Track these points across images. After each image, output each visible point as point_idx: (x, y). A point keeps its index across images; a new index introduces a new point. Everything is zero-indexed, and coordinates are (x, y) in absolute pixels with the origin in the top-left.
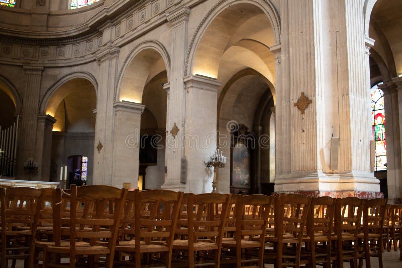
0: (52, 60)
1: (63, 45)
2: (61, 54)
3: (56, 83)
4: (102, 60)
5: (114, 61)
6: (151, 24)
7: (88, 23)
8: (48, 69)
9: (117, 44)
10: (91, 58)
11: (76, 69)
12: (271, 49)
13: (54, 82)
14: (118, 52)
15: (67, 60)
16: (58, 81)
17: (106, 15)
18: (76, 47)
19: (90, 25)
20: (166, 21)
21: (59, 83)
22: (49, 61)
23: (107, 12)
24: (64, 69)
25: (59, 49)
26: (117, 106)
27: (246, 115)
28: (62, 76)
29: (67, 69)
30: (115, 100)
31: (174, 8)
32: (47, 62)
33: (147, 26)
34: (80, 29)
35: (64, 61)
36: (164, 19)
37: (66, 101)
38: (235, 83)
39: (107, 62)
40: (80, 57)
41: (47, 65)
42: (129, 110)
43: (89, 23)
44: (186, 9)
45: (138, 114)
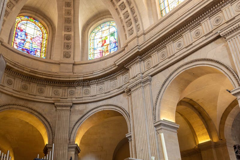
0: (79, 98)
1: (88, 85)
2: (87, 92)
3: (84, 116)
4: (132, 90)
5: (148, 88)
7: (115, 63)
8: (75, 105)
9: (149, 73)
10: (116, 92)
11: (101, 103)
13: (81, 116)
15: (92, 96)
16: (85, 114)
18: (100, 86)
19: (117, 65)
20: (219, 37)
21: (86, 116)
22: (76, 98)
23: (139, 48)
24: (90, 104)
25: (85, 88)
28: (88, 110)
29: (92, 104)
30: (155, 120)
31: (226, 25)
32: (74, 99)
34: (105, 70)
35: (90, 98)
39: (141, 90)
40: (105, 93)
41: (74, 102)
43: (117, 63)
45: (175, 132)
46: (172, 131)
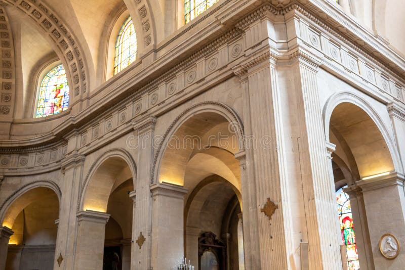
0: (13, 169)
1: (26, 154)
2: (24, 162)
3: (17, 192)
4: (66, 168)
5: (79, 169)
6: (118, 132)
7: (53, 131)
8: (8, 178)
9: (83, 152)
10: (54, 166)
11: (38, 178)
12: (236, 156)
13: (13, 192)
14: (84, 161)
15: (29, 168)
16: (19, 190)
17: (72, 124)
18: (39, 156)
19: (55, 134)
20: (132, 130)
21: (19, 193)
22: (10, 169)
24: (26, 178)
25: (21, 157)
26: (81, 215)
27: (213, 222)
28: (23, 185)
29: (29, 177)
30: (78, 209)
31: (141, 117)
32: (7, 171)
33: (113, 135)
34: (44, 137)
35: (26, 170)
36: (130, 128)
37: (26, 212)
38: (201, 190)
39: (72, 171)
40: (44, 166)
41: (6, 174)
42: (94, 220)
43: (55, 132)
44: (153, 118)
45: (103, 223)
46: (98, 222)
